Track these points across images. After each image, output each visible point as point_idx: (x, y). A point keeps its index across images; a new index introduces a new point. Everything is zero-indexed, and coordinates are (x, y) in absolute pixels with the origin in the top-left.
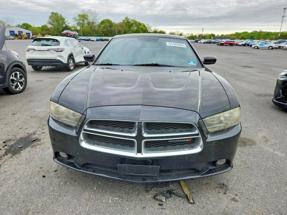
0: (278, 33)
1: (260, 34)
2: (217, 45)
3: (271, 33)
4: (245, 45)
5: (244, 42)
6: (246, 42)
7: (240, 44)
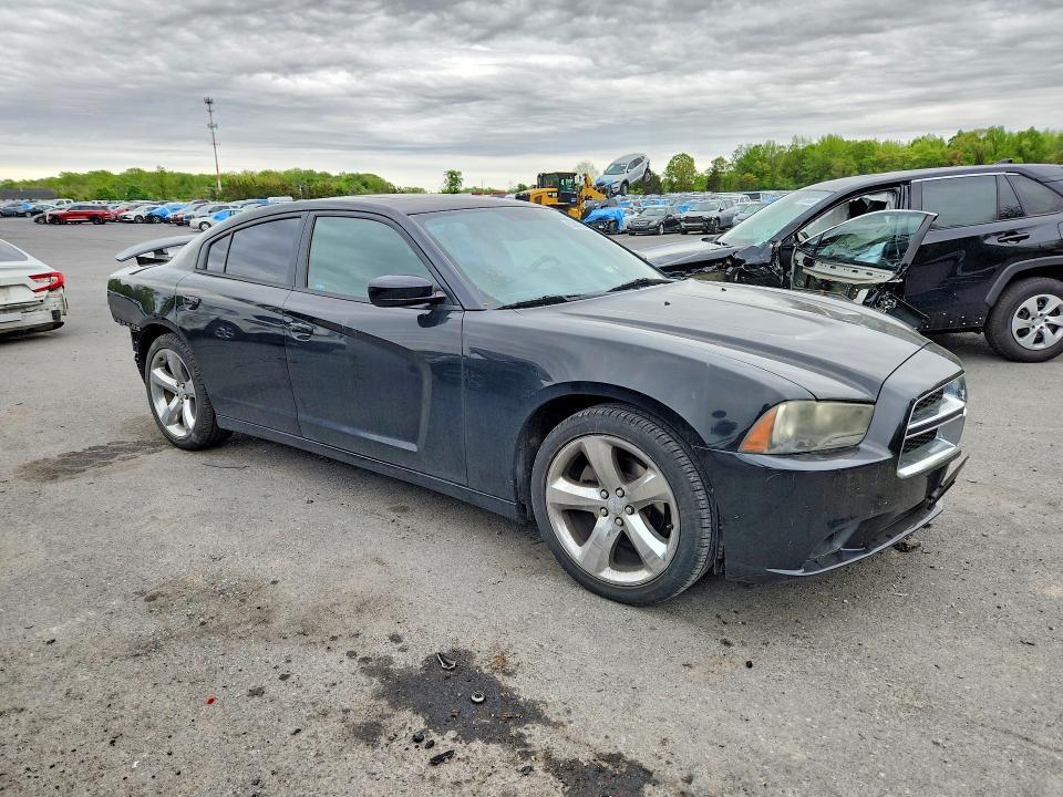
0: (214, 178)
1: (161, 181)
2: (37, 221)
3: (191, 177)
4: (150, 219)
5: (143, 209)
6: (148, 209)
7: (132, 215)
